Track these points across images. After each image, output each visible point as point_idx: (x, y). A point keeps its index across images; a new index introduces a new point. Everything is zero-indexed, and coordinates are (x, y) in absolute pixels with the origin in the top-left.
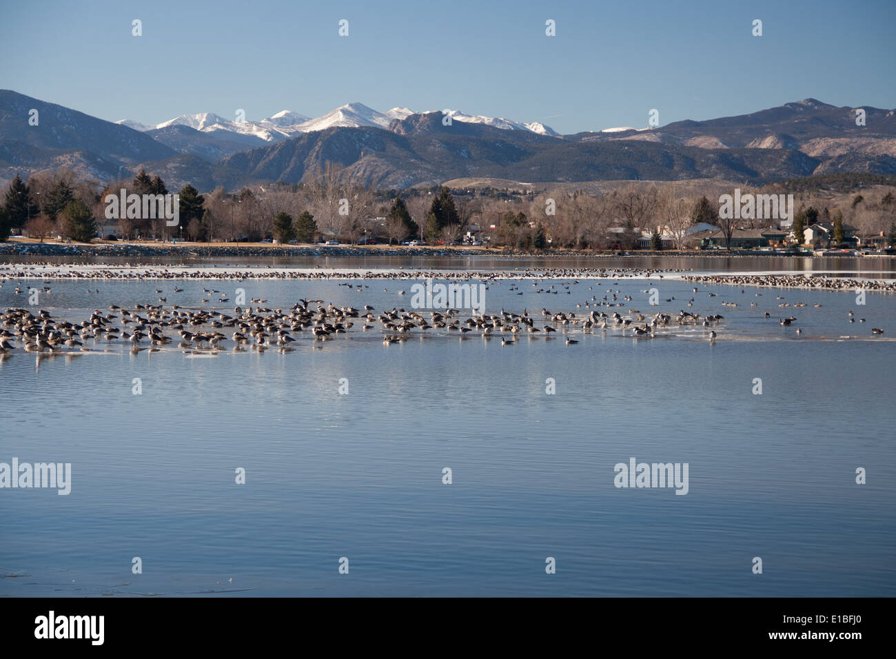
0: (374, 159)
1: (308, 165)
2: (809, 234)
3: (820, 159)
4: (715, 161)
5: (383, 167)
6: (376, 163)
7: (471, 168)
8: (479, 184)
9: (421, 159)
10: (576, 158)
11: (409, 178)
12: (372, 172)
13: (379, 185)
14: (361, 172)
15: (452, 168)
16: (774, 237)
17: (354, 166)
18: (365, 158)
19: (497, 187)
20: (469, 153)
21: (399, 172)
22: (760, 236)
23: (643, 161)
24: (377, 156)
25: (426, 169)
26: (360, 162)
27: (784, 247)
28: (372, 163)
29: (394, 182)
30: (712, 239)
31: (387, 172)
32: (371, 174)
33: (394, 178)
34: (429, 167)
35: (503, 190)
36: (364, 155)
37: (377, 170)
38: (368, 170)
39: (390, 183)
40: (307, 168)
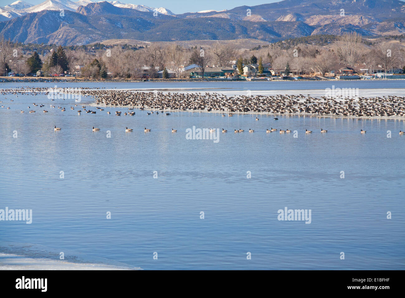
0: (68, 28)
1: (30, 32)
2: (246, 69)
3: (315, 27)
4: (257, 29)
5: (73, 33)
6: (69, 31)
7: (123, 33)
8: (122, 42)
9: (95, 28)
10: (182, 27)
11: (88, 39)
12: (67, 36)
13: (71, 43)
14: (61, 36)
15: (113, 33)
16: (227, 71)
17: (57, 33)
18: (63, 28)
19: (131, 44)
20: (122, 25)
21: (83, 35)
22: (221, 71)
23: (218, 29)
24: (70, 26)
25: (98, 34)
26: (60, 30)
27: (233, 76)
28: (67, 31)
29: (80, 42)
30: (196, 73)
31: (76, 36)
32: (67, 37)
33: (79, 39)
34: (99, 33)
35: (134, 46)
36: (63, 26)
37: (70, 34)
38: (64, 35)
39: (78, 42)
40: (30, 34)
